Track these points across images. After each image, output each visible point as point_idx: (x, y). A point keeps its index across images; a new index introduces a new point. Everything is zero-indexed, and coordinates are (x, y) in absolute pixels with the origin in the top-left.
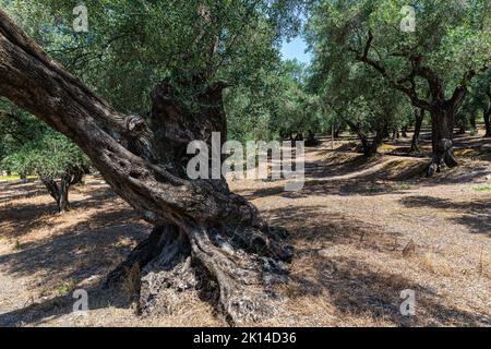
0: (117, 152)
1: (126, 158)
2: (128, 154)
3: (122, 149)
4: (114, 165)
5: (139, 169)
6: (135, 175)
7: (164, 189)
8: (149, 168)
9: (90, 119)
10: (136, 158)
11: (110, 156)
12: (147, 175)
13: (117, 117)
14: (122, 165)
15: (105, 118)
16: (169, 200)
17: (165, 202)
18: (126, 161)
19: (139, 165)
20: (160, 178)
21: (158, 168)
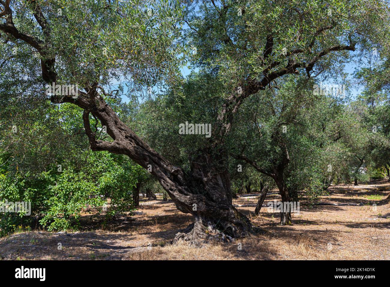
0: (166, 181)
1: (169, 183)
2: (170, 181)
3: (168, 179)
4: (165, 186)
5: (173, 188)
6: (172, 190)
7: (180, 196)
8: (177, 187)
9: (158, 169)
10: (172, 183)
11: (164, 182)
12: (175, 190)
13: (169, 168)
14: (167, 185)
15: (164, 168)
16: (181, 201)
17: (180, 201)
18: (169, 184)
19: (173, 186)
20: (181, 192)
21: (180, 188)
